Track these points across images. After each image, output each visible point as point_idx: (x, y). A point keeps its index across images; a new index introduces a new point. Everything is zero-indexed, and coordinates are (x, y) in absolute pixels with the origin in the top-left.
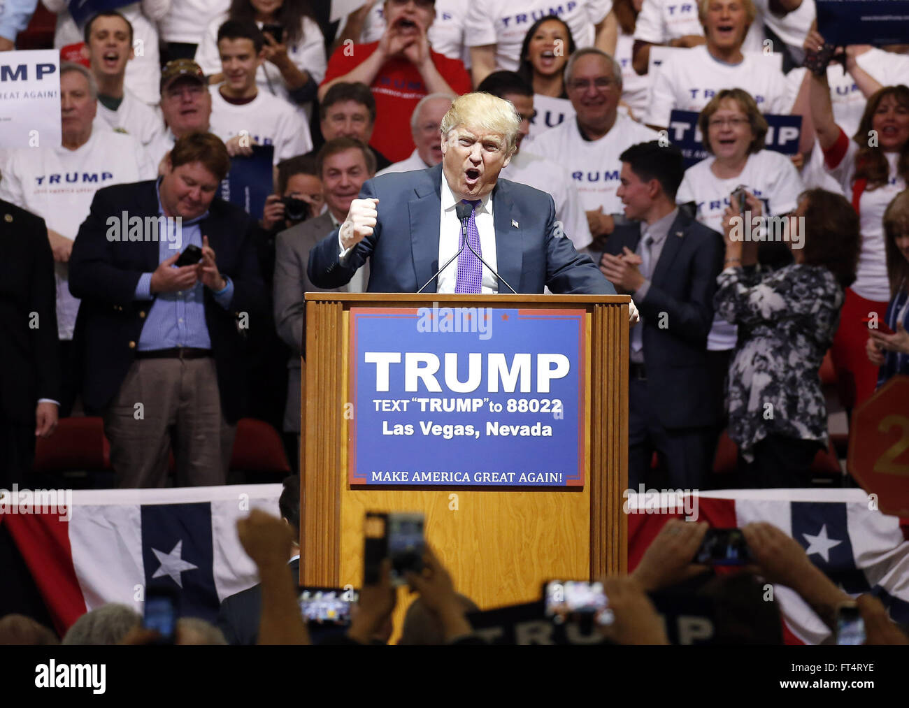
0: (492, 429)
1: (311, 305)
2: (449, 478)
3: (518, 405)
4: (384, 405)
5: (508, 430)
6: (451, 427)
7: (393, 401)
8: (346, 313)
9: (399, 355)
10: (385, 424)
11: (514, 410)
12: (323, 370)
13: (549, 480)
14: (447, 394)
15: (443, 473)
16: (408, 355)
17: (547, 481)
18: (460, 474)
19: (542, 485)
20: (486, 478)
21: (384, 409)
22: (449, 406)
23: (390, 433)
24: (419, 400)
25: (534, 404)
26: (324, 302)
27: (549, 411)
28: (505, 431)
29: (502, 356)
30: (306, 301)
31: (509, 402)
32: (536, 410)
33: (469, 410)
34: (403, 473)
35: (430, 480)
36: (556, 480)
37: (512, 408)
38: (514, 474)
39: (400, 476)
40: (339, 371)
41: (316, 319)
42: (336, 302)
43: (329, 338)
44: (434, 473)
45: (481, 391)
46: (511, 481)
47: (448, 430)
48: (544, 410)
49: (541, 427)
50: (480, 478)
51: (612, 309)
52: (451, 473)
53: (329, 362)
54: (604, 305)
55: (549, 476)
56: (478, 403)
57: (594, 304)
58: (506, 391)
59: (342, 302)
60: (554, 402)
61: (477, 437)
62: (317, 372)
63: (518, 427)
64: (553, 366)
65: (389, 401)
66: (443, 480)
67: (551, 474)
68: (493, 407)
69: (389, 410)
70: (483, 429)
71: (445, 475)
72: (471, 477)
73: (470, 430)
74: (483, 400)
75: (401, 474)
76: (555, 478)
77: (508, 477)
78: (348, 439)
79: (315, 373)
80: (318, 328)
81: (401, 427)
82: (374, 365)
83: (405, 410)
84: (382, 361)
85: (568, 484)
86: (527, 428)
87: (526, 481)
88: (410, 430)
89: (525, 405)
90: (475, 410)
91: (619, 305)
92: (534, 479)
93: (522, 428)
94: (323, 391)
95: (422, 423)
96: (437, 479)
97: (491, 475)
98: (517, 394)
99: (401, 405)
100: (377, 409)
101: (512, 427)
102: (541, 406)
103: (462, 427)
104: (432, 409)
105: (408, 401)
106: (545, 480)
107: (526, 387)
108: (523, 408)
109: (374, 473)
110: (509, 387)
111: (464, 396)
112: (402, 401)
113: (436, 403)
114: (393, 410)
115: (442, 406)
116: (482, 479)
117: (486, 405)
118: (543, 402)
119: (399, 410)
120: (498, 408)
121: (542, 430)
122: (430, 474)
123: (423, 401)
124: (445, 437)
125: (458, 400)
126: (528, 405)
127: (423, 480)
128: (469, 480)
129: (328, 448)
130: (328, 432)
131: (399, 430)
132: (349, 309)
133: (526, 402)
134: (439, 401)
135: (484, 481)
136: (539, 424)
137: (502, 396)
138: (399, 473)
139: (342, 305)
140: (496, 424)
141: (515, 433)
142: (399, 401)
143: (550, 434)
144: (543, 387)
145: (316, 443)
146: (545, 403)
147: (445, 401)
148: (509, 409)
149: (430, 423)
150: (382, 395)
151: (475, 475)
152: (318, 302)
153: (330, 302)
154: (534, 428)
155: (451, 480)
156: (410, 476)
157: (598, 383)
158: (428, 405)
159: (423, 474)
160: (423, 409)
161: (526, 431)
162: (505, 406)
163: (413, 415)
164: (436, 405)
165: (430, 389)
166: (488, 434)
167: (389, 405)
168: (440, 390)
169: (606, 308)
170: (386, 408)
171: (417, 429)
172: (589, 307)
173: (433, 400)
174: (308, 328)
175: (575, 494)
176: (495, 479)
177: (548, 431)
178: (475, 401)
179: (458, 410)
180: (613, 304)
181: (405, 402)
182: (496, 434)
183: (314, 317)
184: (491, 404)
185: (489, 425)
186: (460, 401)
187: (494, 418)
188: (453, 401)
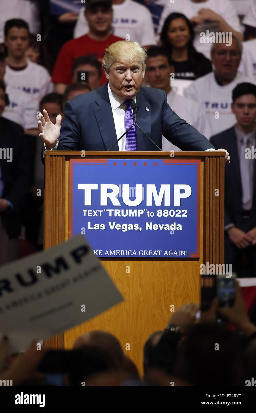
0: (149, 226)
1: (48, 157)
2: (125, 253)
3: (163, 213)
4: (89, 213)
5: (157, 226)
6: (126, 225)
7: (94, 211)
8: (67, 162)
9: (97, 185)
10: (89, 223)
11: (161, 216)
12: (55, 194)
13: (180, 254)
14: (124, 207)
15: (121, 251)
16: (101, 185)
17: (179, 255)
18: (131, 251)
19: (177, 257)
20: (145, 253)
21: (89, 216)
22: (125, 214)
23: (92, 228)
24: (108, 210)
25: (172, 212)
26: (55, 156)
27: (180, 216)
28: (155, 227)
29: (154, 185)
30: (45, 155)
31: (158, 211)
32: (173, 215)
33: (136, 216)
34: (99, 251)
35: (114, 255)
36: (184, 255)
37: (160, 214)
38: (161, 251)
39: (98, 253)
40: (64, 194)
41: (51, 165)
42: (62, 156)
43: (58, 176)
44: (117, 251)
45: (142, 205)
46: (159, 255)
47: (124, 227)
48: (177, 215)
49: (176, 225)
50: (142, 253)
51: (215, 159)
52: (126, 251)
53: (58, 190)
54: (210, 157)
55: (180, 252)
56: (141, 212)
57: (205, 157)
58: (156, 205)
59: (65, 156)
60: (183, 211)
61: (140, 231)
62: (51, 195)
63: (163, 225)
64: (183, 191)
65: (92, 211)
66: (121, 255)
67: (182, 251)
68: (149, 214)
69: (92, 216)
70: (144, 227)
71: (123, 252)
72: (137, 253)
73: (136, 227)
74: (144, 210)
75: (98, 251)
76: (183, 253)
77: (158, 253)
78: (69, 231)
79: (50, 196)
80: (52, 171)
81: (98, 225)
82: (83, 191)
83: (100, 216)
84: (87, 188)
85: (191, 257)
86: (168, 225)
87: (167, 255)
88: (103, 227)
89: (167, 213)
90: (139, 216)
91: (219, 157)
92: (172, 254)
93: (165, 225)
94: (55, 205)
95: (110, 223)
96: (118, 254)
97: (148, 252)
98: (163, 207)
99: (98, 213)
100: (85, 216)
101: (160, 225)
102: (176, 213)
103: (132, 225)
104: (115, 215)
105: (102, 211)
106: (178, 254)
107: (167, 203)
108: (166, 214)
110: (158, 203)
111: (133, 208)
112: (99, 211)
113: (117, 212)
114: (94, 216)
115: (121, 213)
116: (143, 254)
117: (145, 213)
118: (177, 211)
119: (97, 216)
120: (152, 214)
121: (176, 227)
122: (114, 251)
123: (110, 211)
124: (123, 231)
125: (130, 210)
126: (169, 213)
127: (110, 255)
128: (136, 255)
129: (57, 237)
130: (58, 228)
131: (97, 227)
132: (69, 160)
133: (167, 211)
134: (119, 211)
135: (145, 255)
136: (175, 223)
137: (154, 208)
138: (97, 251)
139: (65, 158)
140: (151, 223)
141: (161, 228)
142: (97, 211)
143: (181, 229)
144: (177, 203)
145: (51, 234)
146: (178, 212)
147: (123, 211)
148: (158, 215)
149: (114, 223)
150: (88, 208)
151: (140, 251)
152: (51, 156)
153: (58, 156)
154: (172, 225)
155: (126, 255)
156: (104, 253)
157: (207, 200)
158: (113, 213)
159: (111, 251)
160: (110, 215)
161: (167, 227)
162: (156, 213)
163: (105, 219)
164: (117, 213)
165: (114, 204)
166: (147, 229)
167: (91, 213)
168: (119, 204)
169: (212, 159)
170: (90, 214)
171: (107, 226)
172: (202, 158)
173: (116, 211)
174: (46, 171)
175: (195, 262)
176: (151, 254)
177: (180, 227)
178: (139, 211)
179: (130, 216)
180: (216, 157)
181: (100, 211)
182: (151, 229)
183: (49, 164)
185: (147, 224)
187: (150, 220)
188: (127, 211)
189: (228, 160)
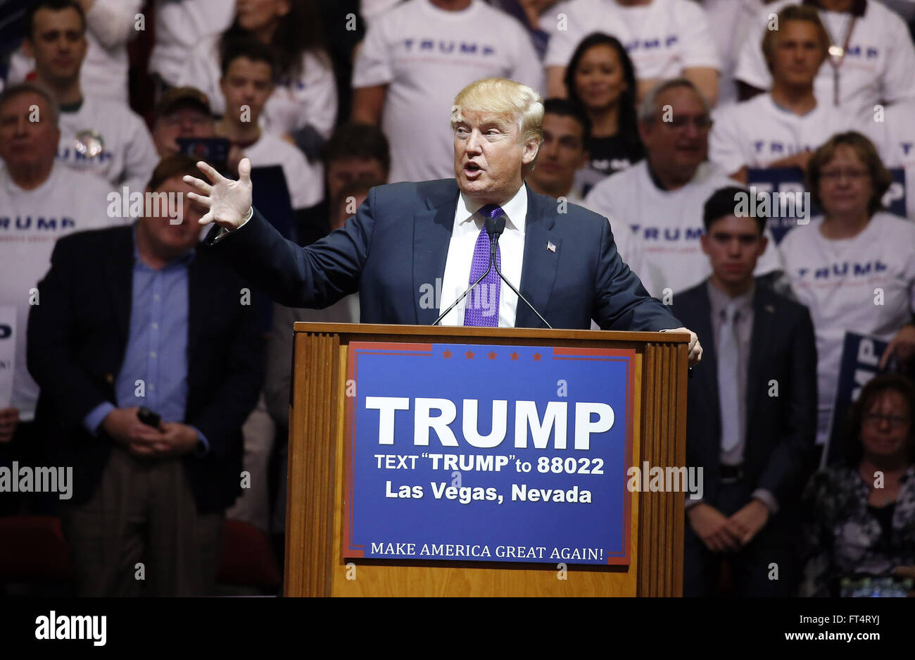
0: (518, 492)
1: (301, 336)
2: (465, 552)
3: (550, 464)
4: (388, 461)
5: (538, 494)
6: (469, 490)
7: (399, 457)
8: (344, 348)
9: (407, 400)
10: (389, 484)
11: (547, 470)
12: (314, 417)
13: (587, 556)
14: (464, 448)
15: (457, 546)
16: (417, 400)
17: (584, 558)
18: (479, 547)
19: (579, 563)
20: (510, 552)
21: (388, 467)
22: (467, 464)
23: (395, 495)
24: (431, 456)
25: (571, 463)
26: (317, 334)
27: (588, 472)
28: (534, 495)
29: (533, 403)
30: (296, 333)
31: (540, 460)
32: (573, 471)
33: (491, 469)
34: (409, 545)
35: (442, 554)
36: (596, 558)
37: (543, 468)
38: (545, 549)
39: (405, 549)
40: (334, 418)
41: (307, 353)
42: (332, 334)
43: (322, 379)
44: (448, 546)
45: (507, 446)
46: (541, 557)
47: (465, 493)
48: (582, 471)
49: (579, 493)
50: (503, 553)
51: (667, 349)
52: (468, 546)
53: (321, 408)
54: (657, 344)
55: (587, 551)
56: (502, 461)
57: (646, 343)
58: (537, 446)
59: (340, 334)
60: (594, 461)
61: (500, 503)
62: (306, 419)
63: (550, 492)
64: (595, 418)
65: (394, 456)
66: (457, 555)
67: (590, 550)
68: (521, 466)
69: (394, 467)
70: (508, 494)
71: (460, 548)
72: (492, 552)
73: (492, 494)
74: (509, 458)
75: (406, 546)
76: (594, 555)
77: (537, 553)
78: (342, 501)
79: (304, 420)
80: (309, 366)
81: (408, 488)
82: (376, 412)
83: (413, 467)
84: (386, 407)
85: (609, 563)
86: (562, 492)
87: (558, 557)
88: (418, 492)
89: (559, 465)
90: (498, 469)
91: (676, 344)
92: (569, 555)
93: (556, 492)
94: (313, 442)
95: (434, 485)
96: (450, 553)
97: (517, 550)
98: (550, 451)
99: (408, 462)
100: (379, 466)
101: (543, 491)
102: (579, 466)
103: (482, 490)
104: (446, 468)
105: (417, 457)
106: (582, 556)
107: (560, 443)
108: (557, 468)
109: (374, 544)
110: (541, 442)
111: (485, 452)
112: (410, 457)
113: (451, 459)
114: (399, 467)
115: (458, 464)
116: (506, 554)
117: (512, 463)
118: (581, 461)
119: (405, 467)
120: (527, 467)
121: (579, 496)
122: (442, 546)
123: (435, 457)
124: (462, 501)
125: (478, 456)
126: (563, 465)
127: (433, 554)
128: (489, 555)
129: (318, 513)
130: (319, 493)
131: (405, 492)
132: (347, 344)
133: (560, 460)
134: (455, 457)
135: (508, 556)
136: (576, 488)
137: (531, 453)
138: (404, 545)
139: (338, 338)
140: (524, 487)
141: (546, 498)
142: (405, 457)
143: (589, 500)
144: (582, 443)
145: (303, 507)
146: (584, 463)
147: (462, 457)
148: (540, 469)
149: (443, 485)
150: (386, 449)
151: (498, 548)
152: (309, 334)
153: (324, 334)
154: (569, 493)
155: (468, 555)
156: (418, 549)
157: (648, 439)
158: (441, 462)
159: (434, 546)
160: (435, 467)
161: (560, 496)
162: (535, 464)
163: (424, 475)
164: (451, 462)
165: (445, 443)
166: (514, 498)
167: (394, 462)
168: (456, 444)
169: (660, 349)
170: (390, 464)
171: (428, 492)
172: (640, 346)
173: (447, 457)
174: (297, 366)
175: (619, 575)
176: (522, 554)
177: (587, 497)
178: (498, 458)
179: (478, 469)
180: (668, 344)
181: (414, 458)
182: (523, 498)
183: (304, 353)
184: (518, 463)
185: (515, 487)
186: (480, 458)
187: (521, 479)
188: (471, 458)
189: (696, 354)
